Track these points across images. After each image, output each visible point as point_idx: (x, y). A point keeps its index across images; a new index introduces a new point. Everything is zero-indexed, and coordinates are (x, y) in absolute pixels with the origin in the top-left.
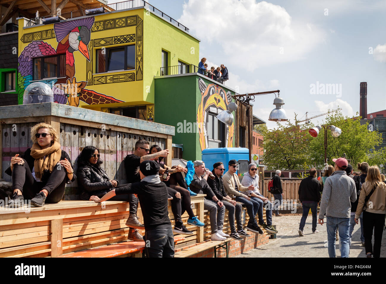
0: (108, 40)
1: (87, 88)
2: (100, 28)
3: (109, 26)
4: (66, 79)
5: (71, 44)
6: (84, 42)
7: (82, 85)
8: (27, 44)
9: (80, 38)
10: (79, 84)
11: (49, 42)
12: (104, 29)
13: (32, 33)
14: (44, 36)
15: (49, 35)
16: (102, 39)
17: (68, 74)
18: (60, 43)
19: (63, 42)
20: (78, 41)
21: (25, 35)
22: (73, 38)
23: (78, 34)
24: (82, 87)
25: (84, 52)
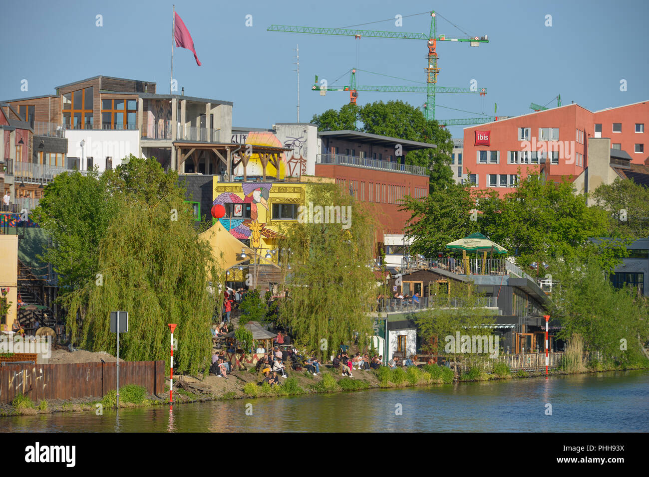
0: (281, 199)
1: (266, 227)
2: (276, 191)
3: (282, 191)
4: (251, 220)
5: (255, 198)
6: (265, 199)
7: (263, 225)
8: (221, 193)
9: (262, 195)
10: (261, 225)
11: (238, 194)
12: (279, 192)
13: (225, 187)
14: (234, 190)
15: (238, 190)
16: (278, 198)
17: (252, 216)
18: (246, 196)
19: (249, 196)
20: (260, 197)
21: (218, 187)
22: (257, 195)
23: (260, 193)
24: (263, 226)
25: (264, 205)
